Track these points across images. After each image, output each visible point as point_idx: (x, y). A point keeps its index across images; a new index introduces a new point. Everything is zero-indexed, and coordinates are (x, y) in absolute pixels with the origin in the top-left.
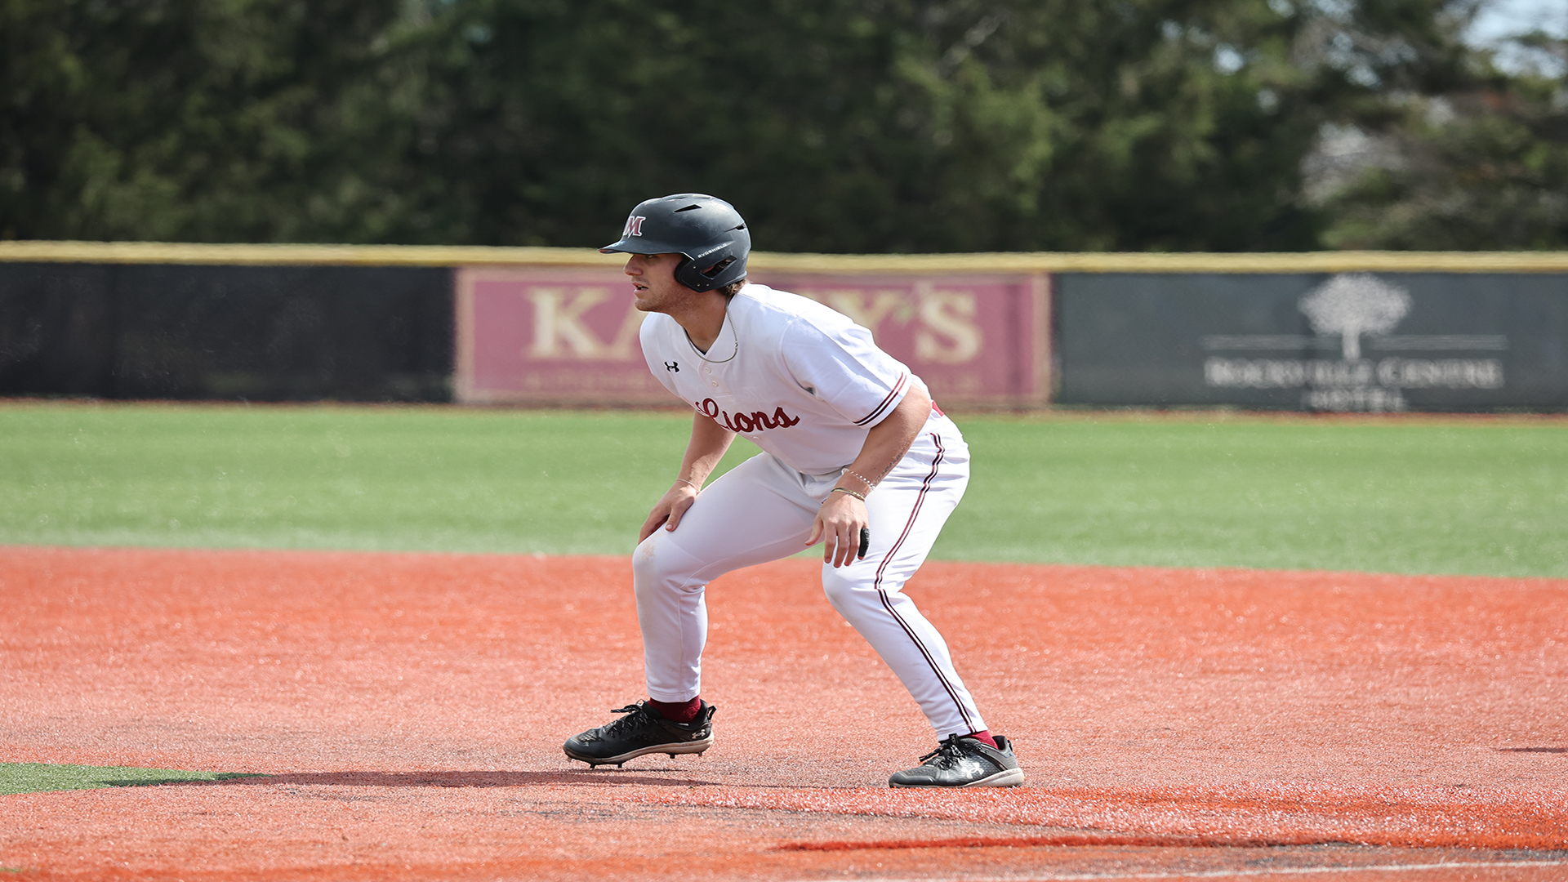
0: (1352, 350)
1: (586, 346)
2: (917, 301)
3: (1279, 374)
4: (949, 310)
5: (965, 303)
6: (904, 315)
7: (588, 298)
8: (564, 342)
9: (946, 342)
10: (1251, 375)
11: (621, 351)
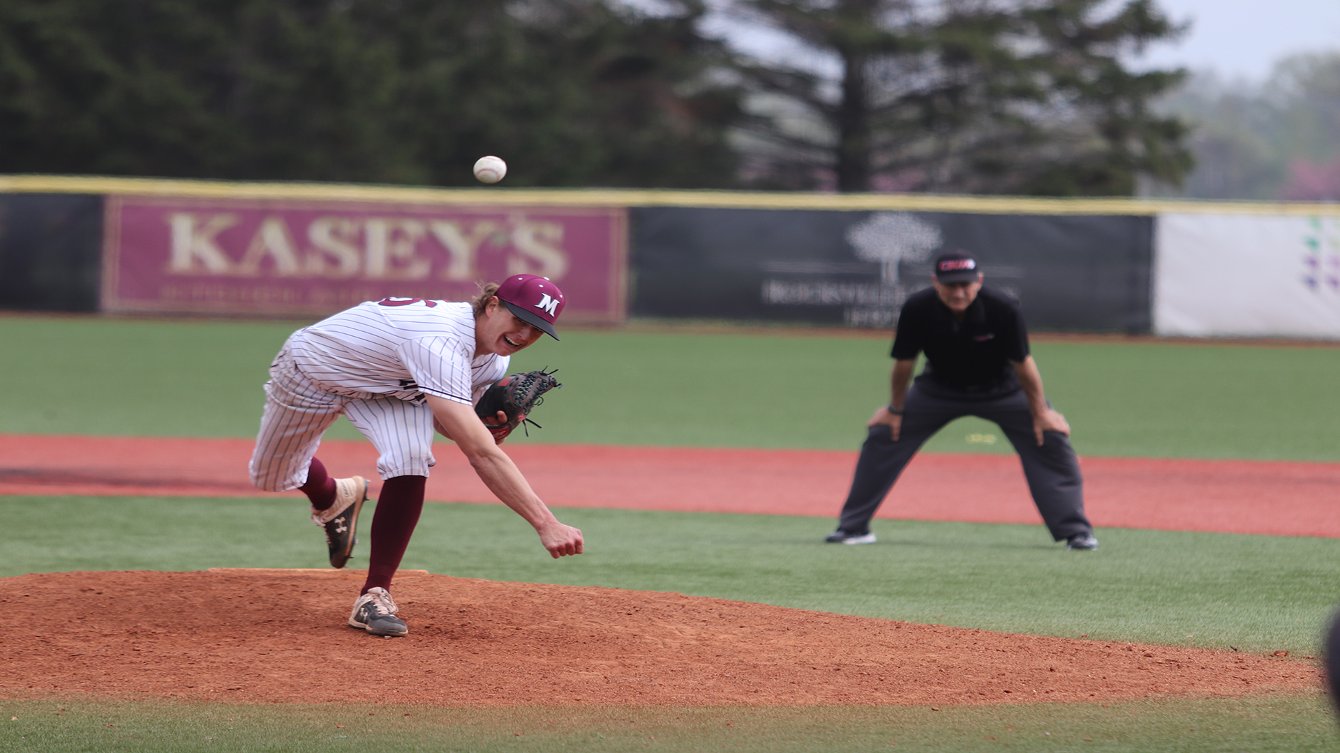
0: (891, 275)
1: (216, 262)
2: (510, 229)
3: (828, 294)
4: (539, 238)
5: (554, 232)
6: (500, 241)
7: (221, 222)
8: (198, 260)
9: (535, 264)
10: (803, 293)
11: (248, 268)
